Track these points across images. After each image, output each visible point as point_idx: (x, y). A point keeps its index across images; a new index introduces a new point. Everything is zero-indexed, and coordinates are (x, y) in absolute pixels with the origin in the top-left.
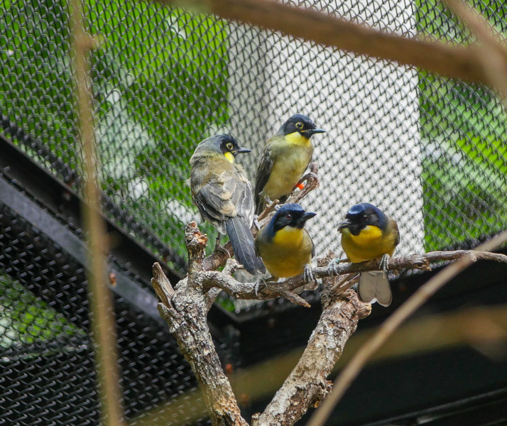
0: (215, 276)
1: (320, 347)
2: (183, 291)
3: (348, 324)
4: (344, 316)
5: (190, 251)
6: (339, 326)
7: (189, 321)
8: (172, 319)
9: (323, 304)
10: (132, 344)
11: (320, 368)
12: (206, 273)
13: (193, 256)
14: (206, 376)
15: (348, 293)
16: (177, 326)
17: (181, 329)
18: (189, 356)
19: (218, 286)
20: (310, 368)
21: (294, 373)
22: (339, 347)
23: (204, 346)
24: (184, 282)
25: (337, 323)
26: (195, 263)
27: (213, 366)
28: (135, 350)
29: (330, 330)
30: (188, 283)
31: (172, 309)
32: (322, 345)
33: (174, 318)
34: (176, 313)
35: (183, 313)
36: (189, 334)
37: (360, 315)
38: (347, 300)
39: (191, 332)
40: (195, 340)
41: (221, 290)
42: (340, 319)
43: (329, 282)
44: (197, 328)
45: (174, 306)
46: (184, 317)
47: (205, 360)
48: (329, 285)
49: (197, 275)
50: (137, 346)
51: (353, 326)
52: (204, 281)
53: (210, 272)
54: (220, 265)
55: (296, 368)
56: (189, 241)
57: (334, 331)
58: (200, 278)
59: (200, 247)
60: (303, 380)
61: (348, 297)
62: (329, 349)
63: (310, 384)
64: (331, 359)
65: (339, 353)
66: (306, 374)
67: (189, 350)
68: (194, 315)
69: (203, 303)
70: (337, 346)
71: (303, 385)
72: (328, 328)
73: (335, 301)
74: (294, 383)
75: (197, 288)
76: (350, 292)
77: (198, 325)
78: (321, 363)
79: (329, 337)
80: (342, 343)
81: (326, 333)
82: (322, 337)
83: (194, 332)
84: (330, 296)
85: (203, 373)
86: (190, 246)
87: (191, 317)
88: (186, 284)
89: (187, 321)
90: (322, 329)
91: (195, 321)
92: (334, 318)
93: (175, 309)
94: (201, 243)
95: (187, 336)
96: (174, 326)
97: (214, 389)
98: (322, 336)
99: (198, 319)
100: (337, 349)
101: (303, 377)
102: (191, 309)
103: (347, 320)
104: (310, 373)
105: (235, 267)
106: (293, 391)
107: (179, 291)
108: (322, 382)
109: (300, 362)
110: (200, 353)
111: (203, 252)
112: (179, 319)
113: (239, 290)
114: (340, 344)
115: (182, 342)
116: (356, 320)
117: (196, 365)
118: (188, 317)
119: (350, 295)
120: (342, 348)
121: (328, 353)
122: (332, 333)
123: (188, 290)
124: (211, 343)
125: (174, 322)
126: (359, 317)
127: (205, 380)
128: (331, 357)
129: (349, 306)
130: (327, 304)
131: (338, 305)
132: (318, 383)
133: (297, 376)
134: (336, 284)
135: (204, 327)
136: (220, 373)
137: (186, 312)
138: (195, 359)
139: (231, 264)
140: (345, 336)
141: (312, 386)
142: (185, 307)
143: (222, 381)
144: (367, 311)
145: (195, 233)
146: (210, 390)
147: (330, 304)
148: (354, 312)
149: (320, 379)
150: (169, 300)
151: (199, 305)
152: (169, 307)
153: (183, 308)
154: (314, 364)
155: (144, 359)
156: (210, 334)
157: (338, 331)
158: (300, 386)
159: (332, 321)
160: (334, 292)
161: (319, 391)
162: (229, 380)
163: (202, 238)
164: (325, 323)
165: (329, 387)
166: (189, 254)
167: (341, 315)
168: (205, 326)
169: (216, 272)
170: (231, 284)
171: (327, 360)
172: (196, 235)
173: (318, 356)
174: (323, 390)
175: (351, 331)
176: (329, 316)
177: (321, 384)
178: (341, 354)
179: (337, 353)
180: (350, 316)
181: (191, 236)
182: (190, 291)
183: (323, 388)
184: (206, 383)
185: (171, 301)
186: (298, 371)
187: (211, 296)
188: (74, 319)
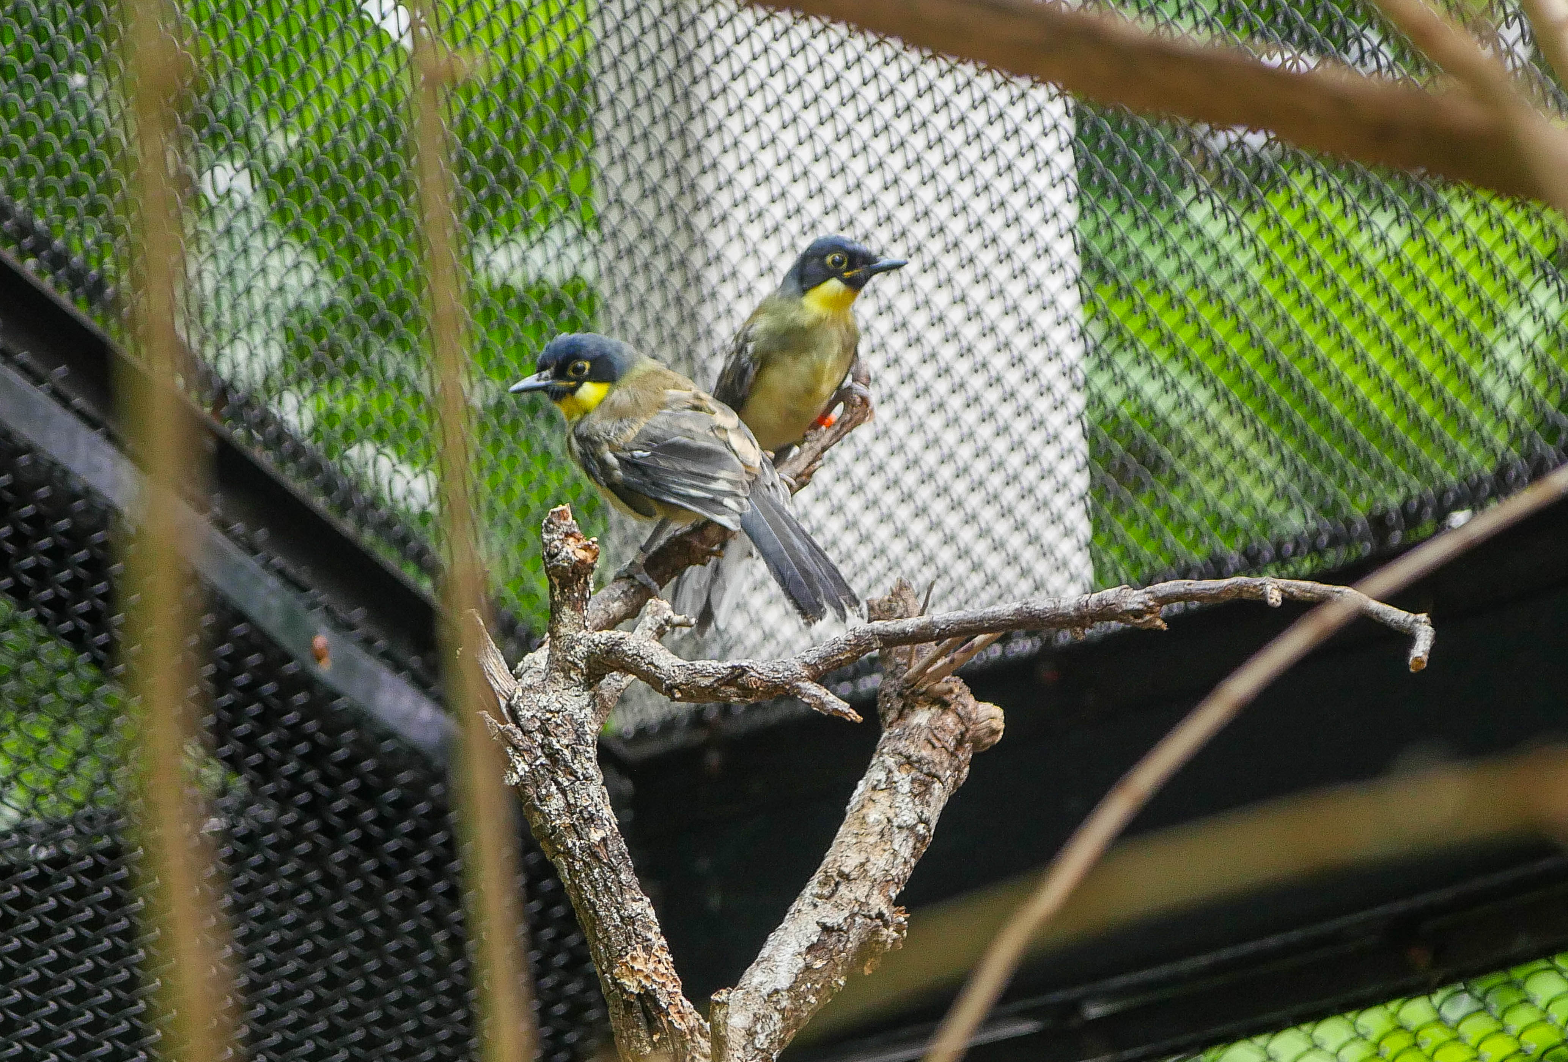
0: (618, 644)
1: (879, 822)
2: (537, 680)
3: (946, 764)
4: (937, 744)
5: (556, 581)
6: (925, 768)
7: (553, 756)
8: (510, 751)
9: (884, 715)
10: (368, 815)
11: (879, 875)
12: (596, 636)
13: (562, 592)
14: (597, 895)
15: (946, 687)
16: (522, 768)
17: (534, 778)
18: (552, 844)
19: (625, 669)
20: (854, 875)
21: (812, 888)
22: (926, 822)
23: (591, 820)
24: (539, 657)
25: (919, 761)
26: (566, 609)
27: (613, 870)
28: (375, 830)
29: (904, 780)
30: (550, 662)
31: (511, 726)
32: (882, 817)
33: (516, 748)
34: (520, 735)
35: (539, 737)
36: (553, 788)
37: (976, 741)
38: (945, 706)
39: (557, 783)
40: (568, 804)
41: (632, 677)
42: (926, 752)
43: (899, 660)
44: (573, 773)
45: (516, 719)
46: (542, 746)
47: (594, 855)
48: (897, 665)
49: (572, 641)
50: (380, 821)
51: (958, 769)
52: (590, 657)
53: (605, 633)
54: (626, 616)
55: (819, 876)
56: (552, 556)
57: (913, 781)
58: (580, 650)
59: (581, 570)
60: (836, 906)
61: (947, 698)
62: (900, 827)
63: (853, 915)
64: (906, 851)
65: (925, 838)
66: (842, 888)
67: (554, 828)
68: (565, 741)
69: (589, 710)
70: (921, 821)
71: (835, 918)
72: (897, 776)
73: (913, 708)
74: (813, 913)
75: (572, 674)
76: (951, 685)
77: (576, 766)
78: (882, 863)
79: (900, 798)
80: (933, 813)
81: (891, 786)
82: (880, 796)
83: (566, 783)
84: (900, 695)
85: (587, 887)
86: (556, 567)
87: (558, 746)
88: (543, 665)
89: (547, 756)
90: (882, 776)
91: (569, 757)
92: (912, 750)
93: (518, 725)
94: (582, 562)
95: (549, 795)
96: (514, 769)
97: (616, 927)
98: (881, 794)
99: (575, 753)
100: (921, 828)
101: (834, 899)
102: (558, 725)
103: (945, 755)
104: (853, 886)
105: (668, 621)
106: (814, 934)
107: (526, 680)
108: (885, 911)
109: (828, 859)
110: (580, 839)
111: (586, 583)
112: (529, 751)
113: (681, 679)
114: (926, 814)
115: (537, 809)
116: (965, 755)
117: (571, 866)
118: (550, 746)
119: (951, 691)
120: (933, 825)
121: (899, 839)
122: (906, 788)
123: (549, 678)
124: (607, 812)
125: (516, 758)
126: (974, 747)
127: (593, 905)
128: (905, 848)
129: (950, 720)
130: (892, 715)
131: (922, 717)
132: (873, 914)
133: (820, 897)
134: (916, 665)
135: (592, 771)
136: (630, 887)
137: (547, 733)
138: (569, 853)
139: (656, 613)
140: (939, 795)
141: (859, 920)
142: (544, 722)
143: (637, 907)
144: (994, 732)
145: (568, 535)
146: (606, 930)
147: (901, 715)
148: (962, 734)
149: (878, 903)
150: (503, 703)
151: (579, 716)
152: (503, 721)
153: (538, 724)
154: (862, 865)
155: (397, 854)
156: (604, 789)
157: (923, 783)
158: (829, 922)
159: (908, 758)
160: (912, 683)
161: (875, 932)
162: (653, 903)
163: (587, 548)
164: (890, 762)
165: (900, 923)
166: (552, 588)
167: (929, 742)
168: (592, 768)
169: (621, 634)
170: (662, 663)
171: (895, 854)
172: (571, 540)
173: (875, 845)
174: (885, 931)
175: (955, 783)
176: (901, 745)
177: (880, 915)
178: (929, 840)
179: (920, 839)
180: (951, 743)
181: (557, 543)
182: (554, 681)
183: (886, 925)
184: (596, 912)
185: (509, 706)
186: (823, 884)
187: (606, 695)
188: (226, 750)
